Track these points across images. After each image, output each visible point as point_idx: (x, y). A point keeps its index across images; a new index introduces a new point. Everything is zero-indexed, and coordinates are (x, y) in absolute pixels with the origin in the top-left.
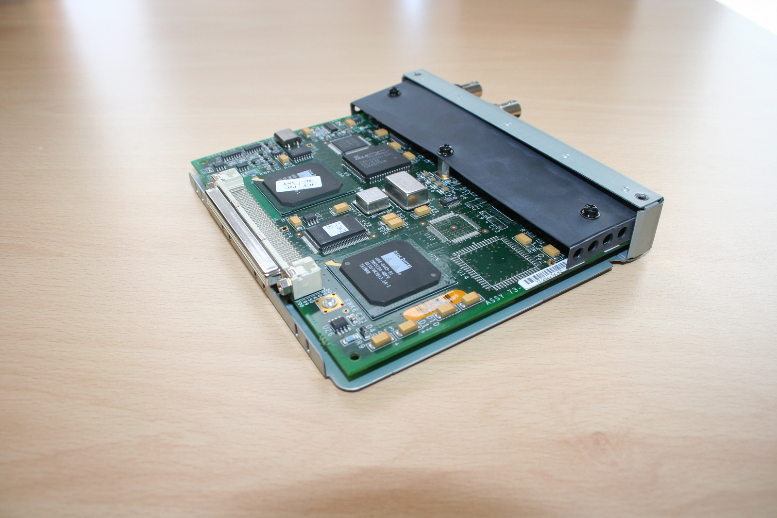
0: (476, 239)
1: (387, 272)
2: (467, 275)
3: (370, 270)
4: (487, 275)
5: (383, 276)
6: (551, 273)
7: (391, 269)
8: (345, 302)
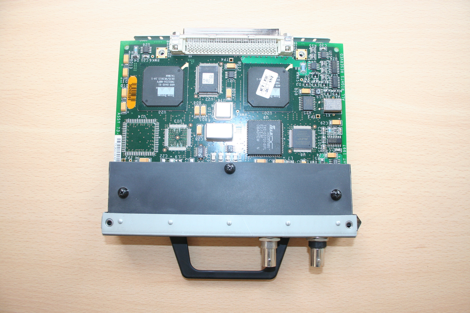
0: (161, 141)
1: (162, 84)
2: (140, 118)
3: (168, 77)
4: (134, 126)
5: (160, 80)
6: (117, 155)
7: (162, 86)
8: (158, 59)
